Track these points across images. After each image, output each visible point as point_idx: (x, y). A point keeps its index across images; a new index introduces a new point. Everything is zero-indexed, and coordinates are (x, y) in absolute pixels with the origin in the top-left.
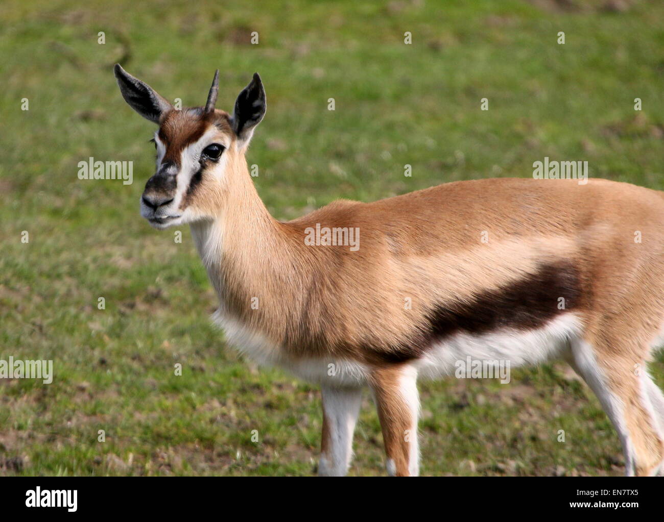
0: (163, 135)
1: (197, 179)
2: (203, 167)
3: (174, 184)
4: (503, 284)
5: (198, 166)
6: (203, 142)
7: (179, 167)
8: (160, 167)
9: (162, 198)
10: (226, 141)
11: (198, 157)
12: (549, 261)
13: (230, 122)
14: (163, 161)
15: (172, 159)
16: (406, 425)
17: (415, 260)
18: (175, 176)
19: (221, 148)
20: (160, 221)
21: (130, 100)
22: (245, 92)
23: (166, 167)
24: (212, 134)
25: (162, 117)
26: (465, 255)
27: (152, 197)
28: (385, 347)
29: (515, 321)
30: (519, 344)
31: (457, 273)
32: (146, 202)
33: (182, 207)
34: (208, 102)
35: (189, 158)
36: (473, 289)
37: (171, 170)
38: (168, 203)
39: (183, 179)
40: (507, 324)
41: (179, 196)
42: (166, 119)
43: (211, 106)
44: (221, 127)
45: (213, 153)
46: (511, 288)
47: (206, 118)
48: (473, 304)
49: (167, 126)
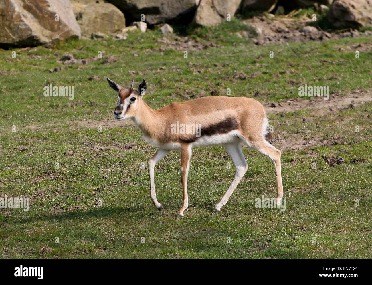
0: (120, 95)
1: (129, 107)
2: (131, 103)
3: (123, 108)
4: (217, 122)
5: (129, 103)
6: (130, 97)
7: (124, 104)
8: (119, 104)
9: (119, 112)
10: (136, 97)
11: (129, 101)
12: (229, 117)
13: (137, 91)
14: (120, 102)
15: (122, 102)
16: (187, 158)
17: (193, 117)
18: (123, 106)
19: (135, 98)
20: (119, 118)
21: (112, 86)
22: (141, 84)
23: (121, 104)
24: (132, 95)
25: (119, 91)
26: (206, 115)
27: (116, 112)
28: (186, 139)
29: (220, 132)
30: (221, 138)
31: (204, 119)
32: (115, 113)
33: (125, 115)
34: (131, 86)
35: (127, 101)
36: (209, 124)
37: (122, 105)
38: (120, 113)
39: (125, 107)
40: (218, 133)
41: (123, 112)
42: (120, 91)
43: (132, 87)
44: (135, 93)
45: (133, 100)
46: (219, 123)
47: (131, 91)
48: (209, 128)
49: (121, 93)
